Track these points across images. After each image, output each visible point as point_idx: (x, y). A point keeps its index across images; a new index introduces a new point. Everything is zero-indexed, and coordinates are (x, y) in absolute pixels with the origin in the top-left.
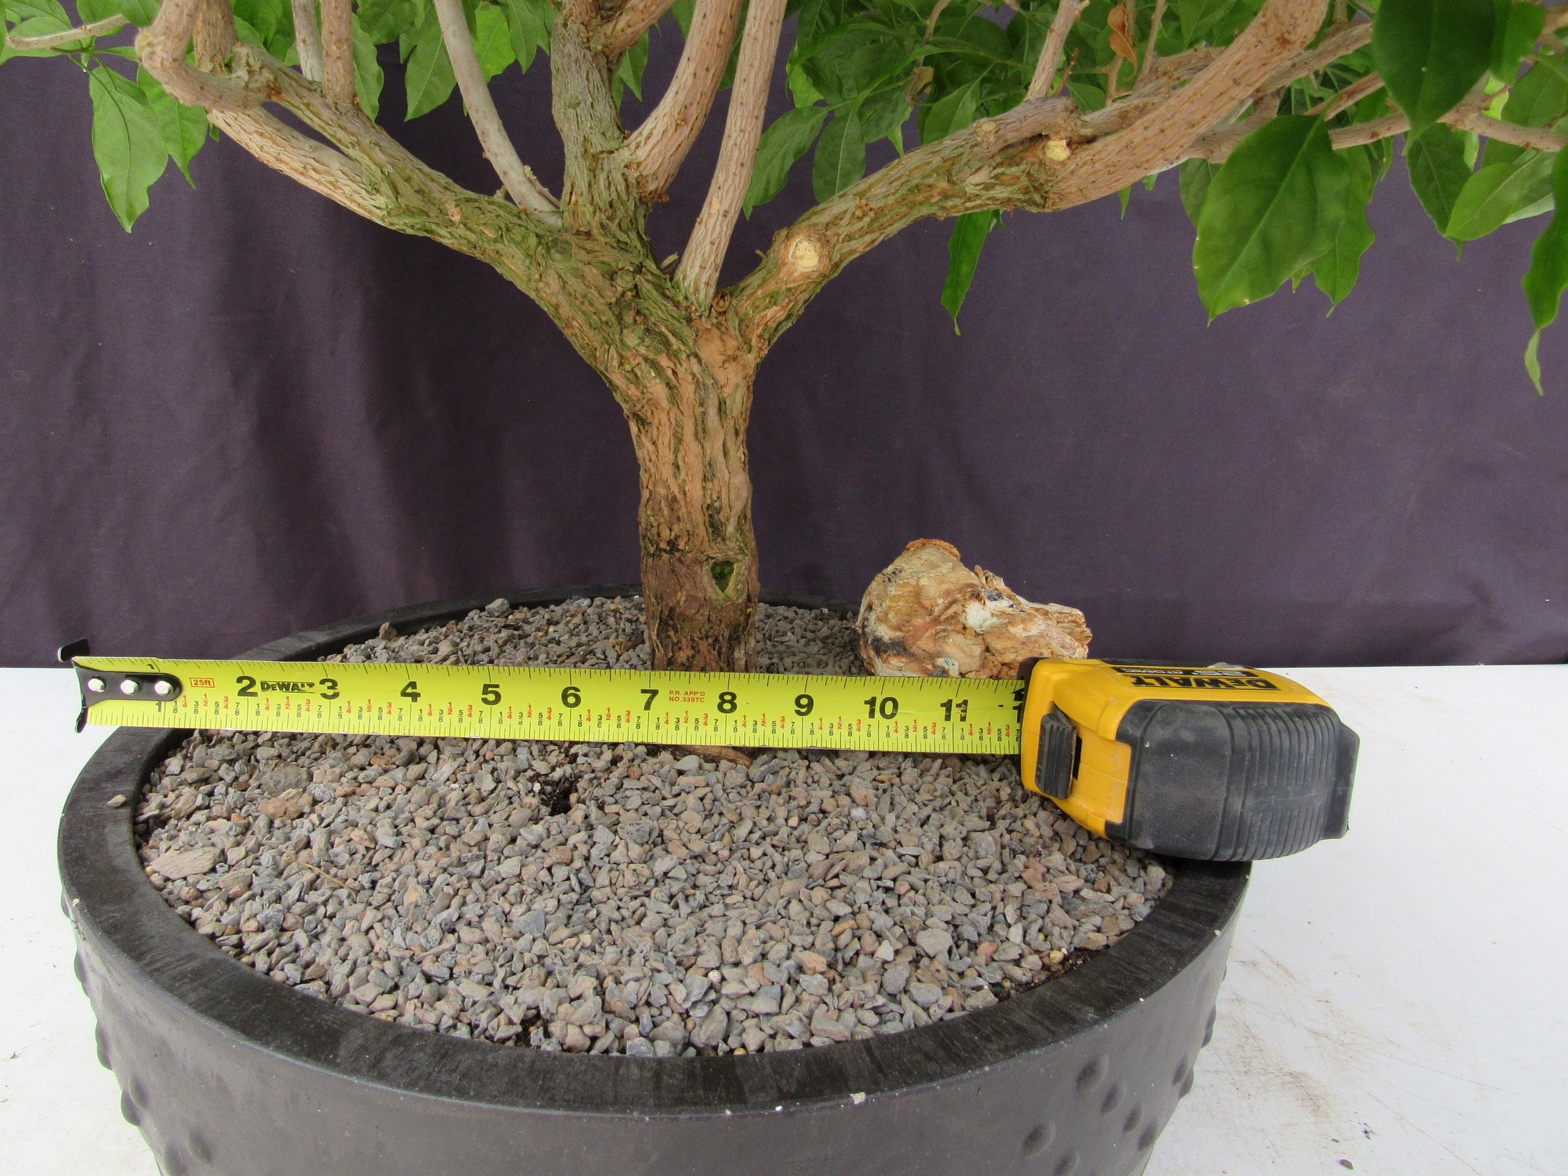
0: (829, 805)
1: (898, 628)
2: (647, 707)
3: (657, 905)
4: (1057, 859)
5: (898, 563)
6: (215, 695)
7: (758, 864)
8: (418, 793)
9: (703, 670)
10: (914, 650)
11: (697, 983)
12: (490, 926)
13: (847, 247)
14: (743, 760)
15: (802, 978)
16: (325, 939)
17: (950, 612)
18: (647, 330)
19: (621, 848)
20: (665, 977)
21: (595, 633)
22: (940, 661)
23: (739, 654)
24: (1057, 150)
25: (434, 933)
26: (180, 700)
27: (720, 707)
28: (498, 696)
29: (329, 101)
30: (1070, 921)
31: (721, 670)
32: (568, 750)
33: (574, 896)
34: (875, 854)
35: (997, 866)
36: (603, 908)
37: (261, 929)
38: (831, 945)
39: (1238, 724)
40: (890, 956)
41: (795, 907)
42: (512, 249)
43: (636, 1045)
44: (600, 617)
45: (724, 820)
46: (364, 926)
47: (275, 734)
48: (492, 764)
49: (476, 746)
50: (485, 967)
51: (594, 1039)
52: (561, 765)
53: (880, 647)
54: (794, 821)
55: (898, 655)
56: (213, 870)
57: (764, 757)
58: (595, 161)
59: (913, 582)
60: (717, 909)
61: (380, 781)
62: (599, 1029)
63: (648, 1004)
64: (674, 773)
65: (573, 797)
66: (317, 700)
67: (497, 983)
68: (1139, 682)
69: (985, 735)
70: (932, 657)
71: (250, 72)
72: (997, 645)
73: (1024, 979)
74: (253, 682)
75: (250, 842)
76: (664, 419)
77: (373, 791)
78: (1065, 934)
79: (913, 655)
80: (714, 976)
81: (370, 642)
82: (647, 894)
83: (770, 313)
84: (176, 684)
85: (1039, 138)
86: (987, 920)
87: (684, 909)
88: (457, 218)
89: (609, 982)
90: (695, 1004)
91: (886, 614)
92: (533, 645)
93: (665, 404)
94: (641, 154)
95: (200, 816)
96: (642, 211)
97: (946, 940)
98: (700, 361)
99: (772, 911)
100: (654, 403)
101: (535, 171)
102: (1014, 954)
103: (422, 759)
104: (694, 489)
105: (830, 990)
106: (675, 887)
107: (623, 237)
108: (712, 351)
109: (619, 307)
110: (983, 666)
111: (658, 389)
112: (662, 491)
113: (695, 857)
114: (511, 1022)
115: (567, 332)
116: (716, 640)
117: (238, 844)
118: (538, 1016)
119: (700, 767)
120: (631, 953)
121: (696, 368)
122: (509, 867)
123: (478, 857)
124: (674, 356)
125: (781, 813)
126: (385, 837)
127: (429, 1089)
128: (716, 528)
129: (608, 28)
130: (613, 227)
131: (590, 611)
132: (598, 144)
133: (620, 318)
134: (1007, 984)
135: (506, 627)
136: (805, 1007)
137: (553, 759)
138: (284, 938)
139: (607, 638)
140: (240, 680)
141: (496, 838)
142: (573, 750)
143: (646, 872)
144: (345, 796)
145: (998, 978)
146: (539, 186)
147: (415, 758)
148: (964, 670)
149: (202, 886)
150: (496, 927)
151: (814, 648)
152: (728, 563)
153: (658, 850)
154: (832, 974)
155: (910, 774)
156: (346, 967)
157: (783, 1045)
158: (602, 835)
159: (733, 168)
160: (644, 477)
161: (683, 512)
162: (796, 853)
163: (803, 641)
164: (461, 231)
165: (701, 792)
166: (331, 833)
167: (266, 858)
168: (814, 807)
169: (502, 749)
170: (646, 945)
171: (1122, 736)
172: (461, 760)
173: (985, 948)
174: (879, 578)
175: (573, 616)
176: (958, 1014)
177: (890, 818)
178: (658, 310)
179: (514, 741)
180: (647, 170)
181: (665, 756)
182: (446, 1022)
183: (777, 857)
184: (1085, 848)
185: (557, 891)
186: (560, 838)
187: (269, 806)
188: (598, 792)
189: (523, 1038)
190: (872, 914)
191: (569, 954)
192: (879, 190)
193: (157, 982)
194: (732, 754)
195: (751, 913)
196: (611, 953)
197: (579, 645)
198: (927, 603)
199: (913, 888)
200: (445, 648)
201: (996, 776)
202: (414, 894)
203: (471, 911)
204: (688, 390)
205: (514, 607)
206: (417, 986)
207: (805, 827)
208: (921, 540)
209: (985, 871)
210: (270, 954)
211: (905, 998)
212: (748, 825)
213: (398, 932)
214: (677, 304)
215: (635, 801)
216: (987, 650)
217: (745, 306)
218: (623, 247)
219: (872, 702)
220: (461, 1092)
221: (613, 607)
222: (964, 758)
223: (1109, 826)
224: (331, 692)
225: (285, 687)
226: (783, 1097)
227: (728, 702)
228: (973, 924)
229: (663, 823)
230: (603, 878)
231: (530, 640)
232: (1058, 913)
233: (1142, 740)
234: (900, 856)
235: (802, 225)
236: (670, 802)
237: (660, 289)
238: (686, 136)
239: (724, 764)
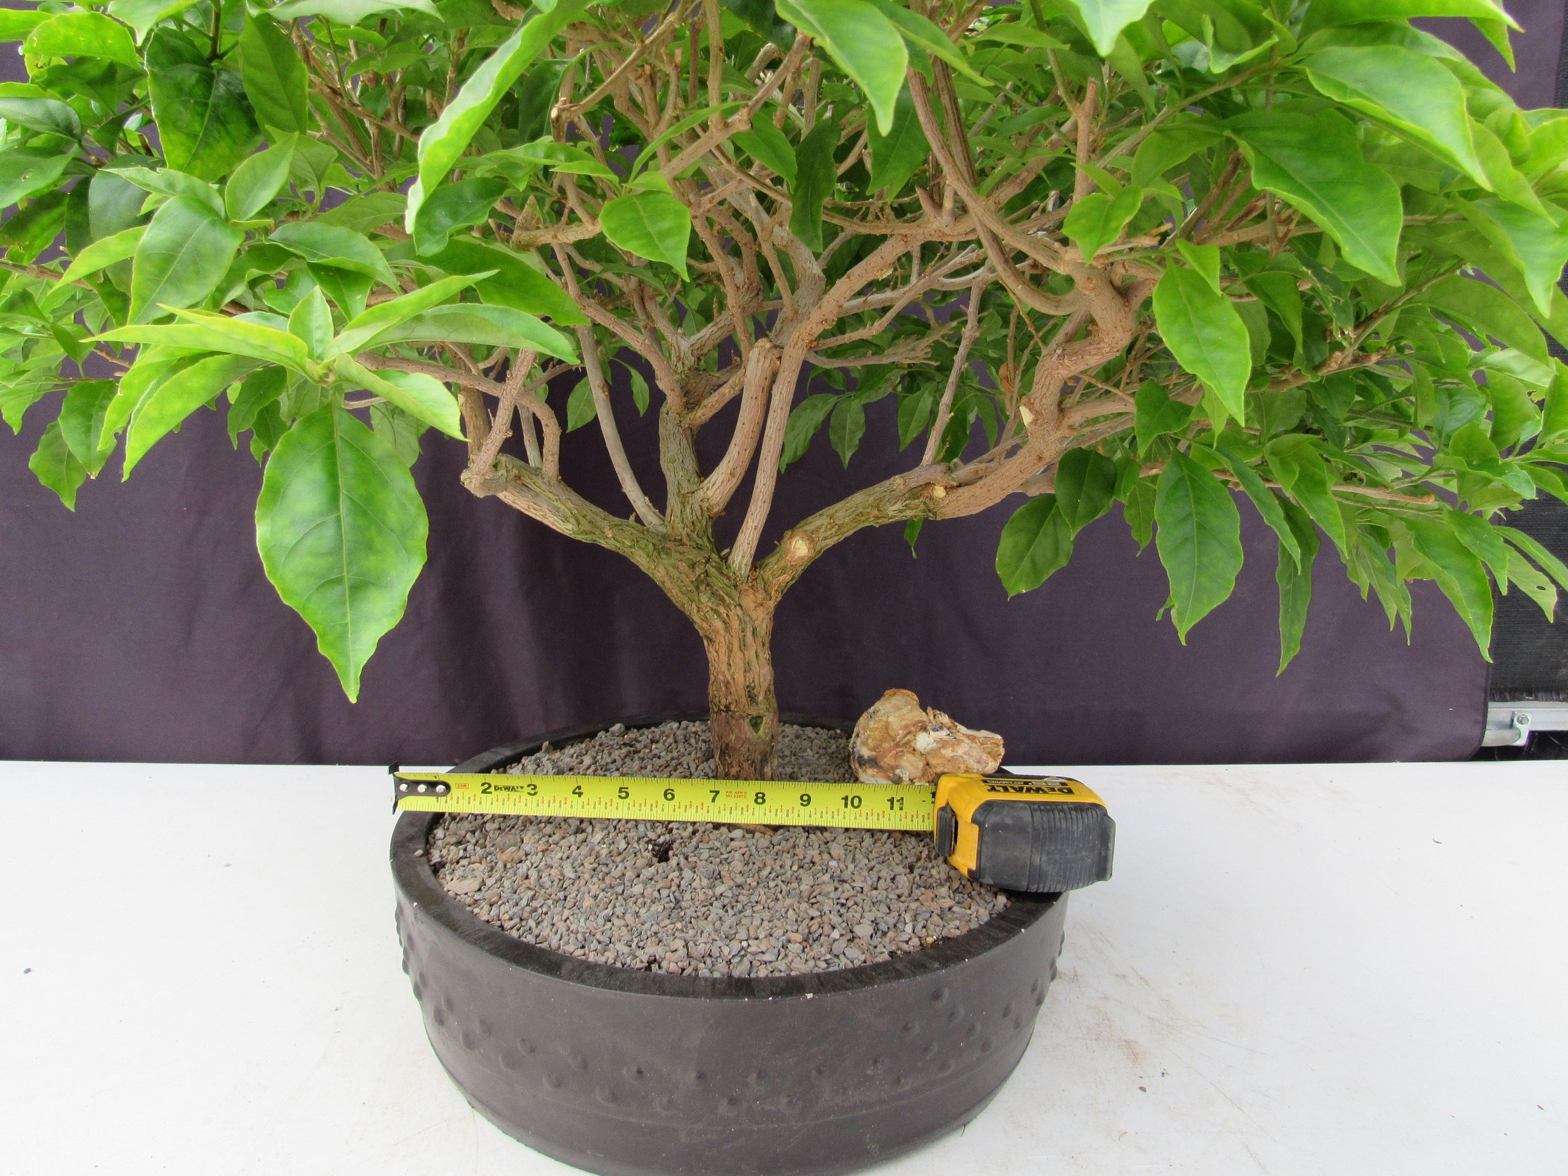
0: (817, 859)
1: (874, 749)
2: (713, 800)
3: (716, 910)
4: (944, 891)
5: (878, 705)
6: (468, 793)
7: (773, 890)
8: (584, 850)
9: (746, 779)
10: (882, 764)
11: (735, 946)
12: (629, 918)
13: (824, 543)
14: (769, 832)
15: (790, 946)
16: (545, 924)
17: (906, 739)
18: (713, 593)
19: (697, 880)
20: (719, 943)
21: (682, 750)
22: (898, 771)
23: (767, 770)
24: (939, 492)
25: (601, 921)
26: (449, 796)
27: (756, 801)
28: (627, 794)
29: (546, 480)
30: (941, 923)
31: (757, 779)
32: (667, 826)
33: (672, 905)
34: (838, 886)
35: (906, 893)
36: (688, 911)
37: (511, 919)
38: (807, 931)
39: (1037, 814)
40: (837, 937)
41: (791, 912)
42: (640, 552)
43: (704, 972)
44: (685, 737)
45: (756, 867)
46: (564, 918)
47: (493, 815)
48: (624, 834)
49: (614, 823)
50: (627, 938)
51: (683, 970)
52: (664, 834)
53: (862, 762)
54: (795, 868)
55: (871, 767)
56: (480, 890)
57: (782, 831)
58: (684, 498)
59: (884, 719)
60: (748, 912)
61: (562, 843)
62: (686, 964)
63: (710, 955)
64: (728, 840)
65: (671, 853)
66: (525, 796)
67: (634, 945)
68: (993, 789)
69: (915, 819)
70: (893, 768)
71: (507, 471)
72: (933, 761)
73: (908, 950)
74: (490, 786)
75: (496, 875)
76: (722, 640)
77: (558, 849)
78: (937, 929)
79: (881, 767)
80: (745, 944)
81: (538, 755)
82: (711, 904)
83: (781, 578)
84: (448, 787)
85: (929, 485)
86: (893, 921)
87: (731, 912)
88: (610, 536)
89: (691, 944)
90: (734, 956)
91: (867, 739)
92: (643, 759)
93: (722, 632)
94: (710, 493)
95: (463, 862)
96: (710, 523)
97: (870, 930)
98: (742, 608)
99: (778, 914)
100: (717, 632)
101: (651, 501)
102: (906, 937)
103: (583, 831)
104: (739, 677)
105: (803, 951)
106: (726, 901)
107: (699, 541)
108: (749, 601)
109: (697, 584)
110: (924, 775)
111: (718, 624)
112: (721, 677)
113: (738, 886)
114: (642, 962)
115: (669, 595)
116: (753, 762)
117: (490, 876)
118: (655, 960)
119: (744, 837)
120: (702, 932)
121: (740, 612)
122: (637, 889)
123: (620, 884)
124: (727, 607)
125: (788, 863)
126: (569, 873)
127: (605, 987)
128: (752, 698)
129: (692, 415)
130: (694, 535)
131: (679, 732)
132: (686, 487)
133: (697, 588)
134: (899, 952)
135: (625, 744)
136: (790, 958)
137: (659, 831)
138: (524, 923)
139: (690, 754)
140: (483, 785)
141: (630, 874)
142: (670, 826)
143: (710, 893)
144: (543, 851)
145: (894, 948)
146: (653, 509)
147: (579, 831)
148: (912, 777)
149: (477, 897)
150: (632, 919)
151: (824, 760)
152: (760, 717)
153: (717, 882)
154: (805, 944)
155: (868, 840)
156: (558, 936)
157: (776, 974)
158: (687, 874)
159: (759, 504)
160: (712, 669)
161: (733, 690)
162: (795, 885)
163: (816, 756)
164: (612, 541)
165: (743, 851)
166: (539, 872)
167: (507, 883)
168: (808, 860)
169: (630, 825)
170: (709, 928)
171: (974, 821)
172: (606, 832)
173: (891, 934)
174: (865, 715)
175: (668, 736)
176: (868, 963)
177: (851, 867)
178: (719, 583)
179: (636, 821)
180: (713, 502)
181: (724, 830)
182: (611, 961)
183: (784, 887)
184: (964, 886)
185: (663, 902)
186: (664, 875)
187: (502, 857)
188: (684, 850)
189: (648, 968)
190: (831, 916)
191: (670, 932)
192: (840, 514)
193: (468, 941)
194: (763, 829)
195: (766, 915)
196: (691, 932)
197: (672, 759)
198: (892, 733)
199: (856, 904)
200: (587, 760)
201: (922, 844)
202: (588, 902)
203: (619, 911)
204: (735, 624)
205: (628, 729)
206: (594, 945)
207: (801, 871)
208: (894, 690)
209: (899, 896)
210: (518, 930)
211: (842, 956)
212: (768, 869)
213: (582, 920)
214: (729, 578)
215: (705, 854)
216: (928, 764)
217: (767, 573)
218: (699, 548)
219: (846, 798)
220: (622, 989)
221: (694, 729)
222: (904, 833)
223: (970, 871)
224: (533, 792)
225: (507, 788)
226: (773, 994)
227: (760, 798)
228: (886, 923)
229: (721, 867)
230: (687, 896)
231: (641, 755)
232: (936, 918)
233: (984, 823)
234: (853, 888)
235: (798, 530)
236: (725, 856)
237: (720, 570)
238: (735, 483)
239: (757, 835)
